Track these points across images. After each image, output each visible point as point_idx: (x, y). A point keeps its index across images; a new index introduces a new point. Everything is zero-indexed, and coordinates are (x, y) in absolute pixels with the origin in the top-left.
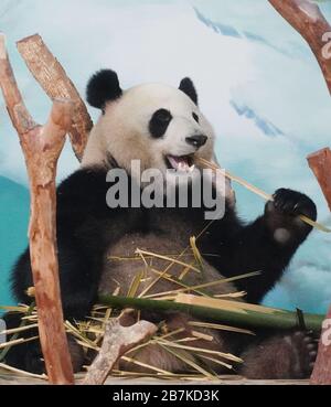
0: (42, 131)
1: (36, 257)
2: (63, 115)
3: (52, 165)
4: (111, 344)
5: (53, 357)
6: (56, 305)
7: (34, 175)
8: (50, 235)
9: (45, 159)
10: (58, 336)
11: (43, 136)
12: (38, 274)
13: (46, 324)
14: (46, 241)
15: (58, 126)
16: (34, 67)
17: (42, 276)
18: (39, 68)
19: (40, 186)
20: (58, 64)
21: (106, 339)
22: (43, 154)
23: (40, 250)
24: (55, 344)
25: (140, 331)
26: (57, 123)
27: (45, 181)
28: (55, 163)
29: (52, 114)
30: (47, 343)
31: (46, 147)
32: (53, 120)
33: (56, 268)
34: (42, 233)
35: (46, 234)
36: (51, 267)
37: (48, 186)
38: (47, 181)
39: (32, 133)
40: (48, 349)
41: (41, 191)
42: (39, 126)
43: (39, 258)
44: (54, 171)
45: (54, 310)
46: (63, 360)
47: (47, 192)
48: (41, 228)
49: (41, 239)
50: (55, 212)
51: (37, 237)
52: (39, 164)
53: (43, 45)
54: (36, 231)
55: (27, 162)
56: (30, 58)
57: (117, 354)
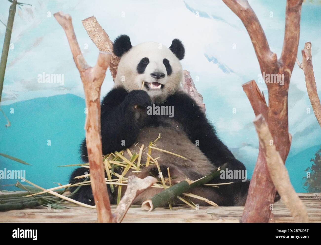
0: (92, 70)
1: (89, 141)
2: (104, 61)
3: (98, 89)
4: (131, 189)
5: (99, 197)
6: (100, 167)
7: (88, 95)
8: (97, 128)
9: (94, 86)
10: (102, 185)
11: (93, 73)
12: (90, 150)
13: (95, 178)
14: (95, 132)
15: (102, 68)
16: (92, 35)
17: (93, 151)
18: (94, 35)
19: (91, 101)
20: (105, 32)
21: (129, 187)
22: (93, 83)
23: (91, 137)
24: (100, 189)
25: (147, 182)
26: (101, 66)
27: (94, 98)
28: (100, 88)
29: (98, 61)
30: (96, 188)
31: (95, 79)
32: (99, 64)
33: (100, 147)
34: (93, 127)
35: (95, 128)
36: (98, 147)
37: (96, 101)
38: (95, 98)
39: (87, 71)
40: (96, 192)
41: (92, 104)
42: (91, 67)
43: (91, 141)
44: (99, 92)
45: (99, 170)
46: (104, 198)
47: (96, 104)
48: (92, 124)
49: (92, 131)
50: (100, 116)
51: (90, 129)
52: (91, 88)
53: (97, 22)
54: (89, 126)
55: (84, 87)
56: (90, 29)
57: (135, 195)
